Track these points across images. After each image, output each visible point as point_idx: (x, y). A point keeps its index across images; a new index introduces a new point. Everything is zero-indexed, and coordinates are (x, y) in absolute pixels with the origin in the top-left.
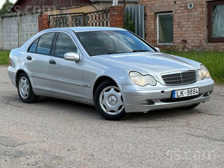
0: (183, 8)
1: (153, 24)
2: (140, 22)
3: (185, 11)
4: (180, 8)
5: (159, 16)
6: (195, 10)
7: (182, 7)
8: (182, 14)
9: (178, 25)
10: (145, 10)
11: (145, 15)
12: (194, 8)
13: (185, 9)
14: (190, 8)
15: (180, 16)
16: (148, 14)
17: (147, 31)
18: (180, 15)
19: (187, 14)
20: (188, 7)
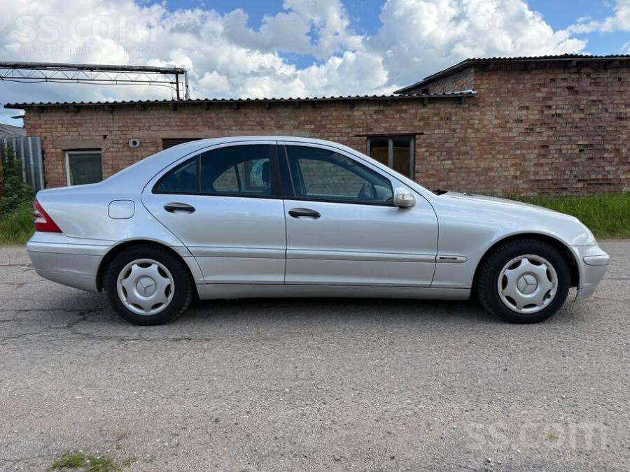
0: (120, 146)
1: (61, 167)
2: (32, 163)
3: (125, 149)
4: (115, 146)
5: (70, 155)
6: (142, 150)
7: (118, 144)
8: (120, 154)
9: (113, 168)
10: (42, 144)
11: (43, 152)
12: (141, 146)
13: (124, 147)
14: (134, 146)
15: (115, 157)
16: (47, 151)
17: (48, 176)
18: (115, 154)
19: (128, 153)
20: (131, 145)
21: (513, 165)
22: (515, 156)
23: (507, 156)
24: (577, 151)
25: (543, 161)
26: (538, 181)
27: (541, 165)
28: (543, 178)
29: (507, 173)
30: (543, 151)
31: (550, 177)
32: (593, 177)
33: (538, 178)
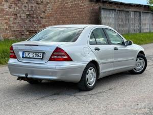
21: (6, 23)
22: (6, 19)
23: (3, 19)
24: (26, 17)
25: (15, 21)
26: (14, 31)
27: (15, 23)
28: (16, 30)
29: (3, 27)
30: (15, 17)
31: (18, 29)
32: (31, 29)
33: (14, 30)
